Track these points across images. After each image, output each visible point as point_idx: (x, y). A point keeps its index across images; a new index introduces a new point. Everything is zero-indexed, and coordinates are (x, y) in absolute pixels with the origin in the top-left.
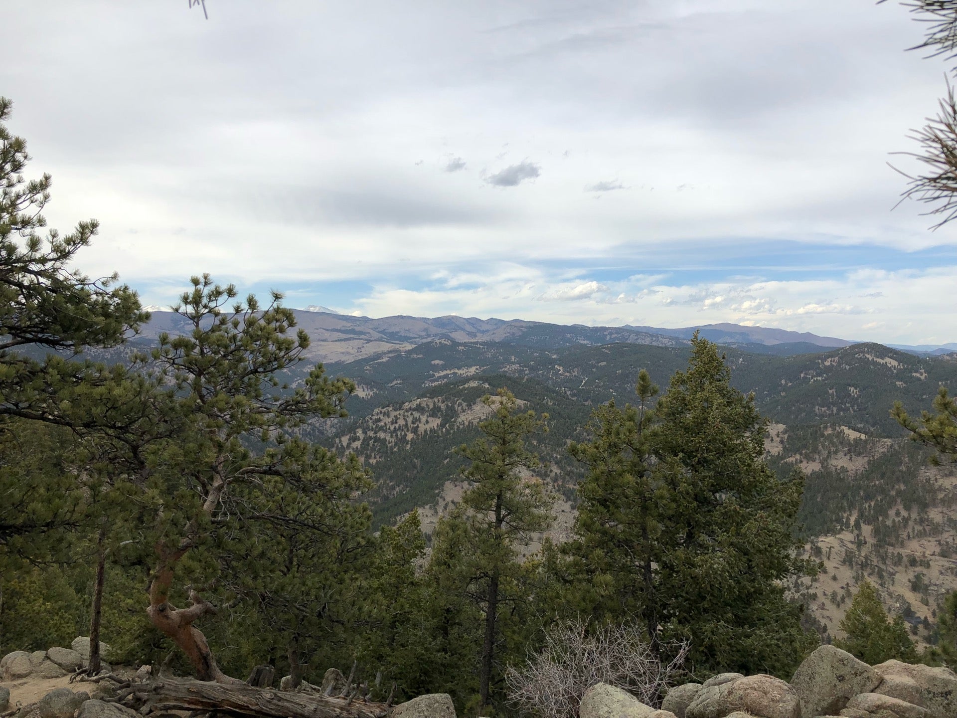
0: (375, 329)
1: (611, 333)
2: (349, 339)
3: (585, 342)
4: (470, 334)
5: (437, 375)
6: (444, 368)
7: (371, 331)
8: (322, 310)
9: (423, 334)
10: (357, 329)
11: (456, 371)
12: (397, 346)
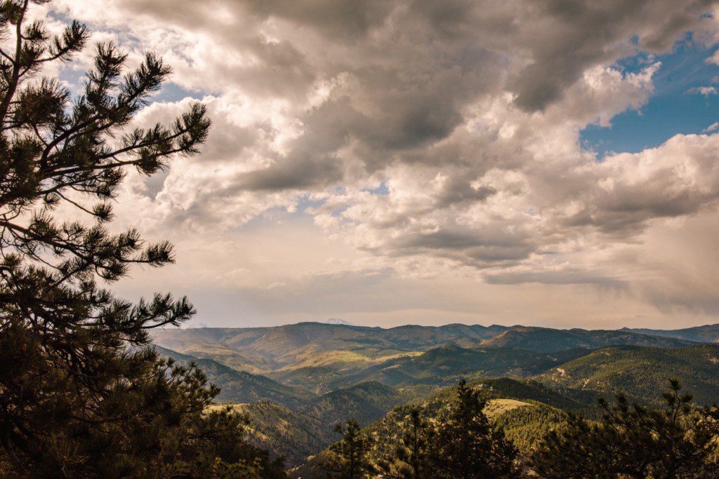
0: (387, 338)
1: (609, 336)
2: (364, 348)
3: (585, 345)
4: (473, 340)
5: (444, 379)
6: (450, 373)
7: (384, 340)
8: (340, 323)
9: (431, 341)
10: (371, 338)
11: (462, 375)
12: (407, 354)
